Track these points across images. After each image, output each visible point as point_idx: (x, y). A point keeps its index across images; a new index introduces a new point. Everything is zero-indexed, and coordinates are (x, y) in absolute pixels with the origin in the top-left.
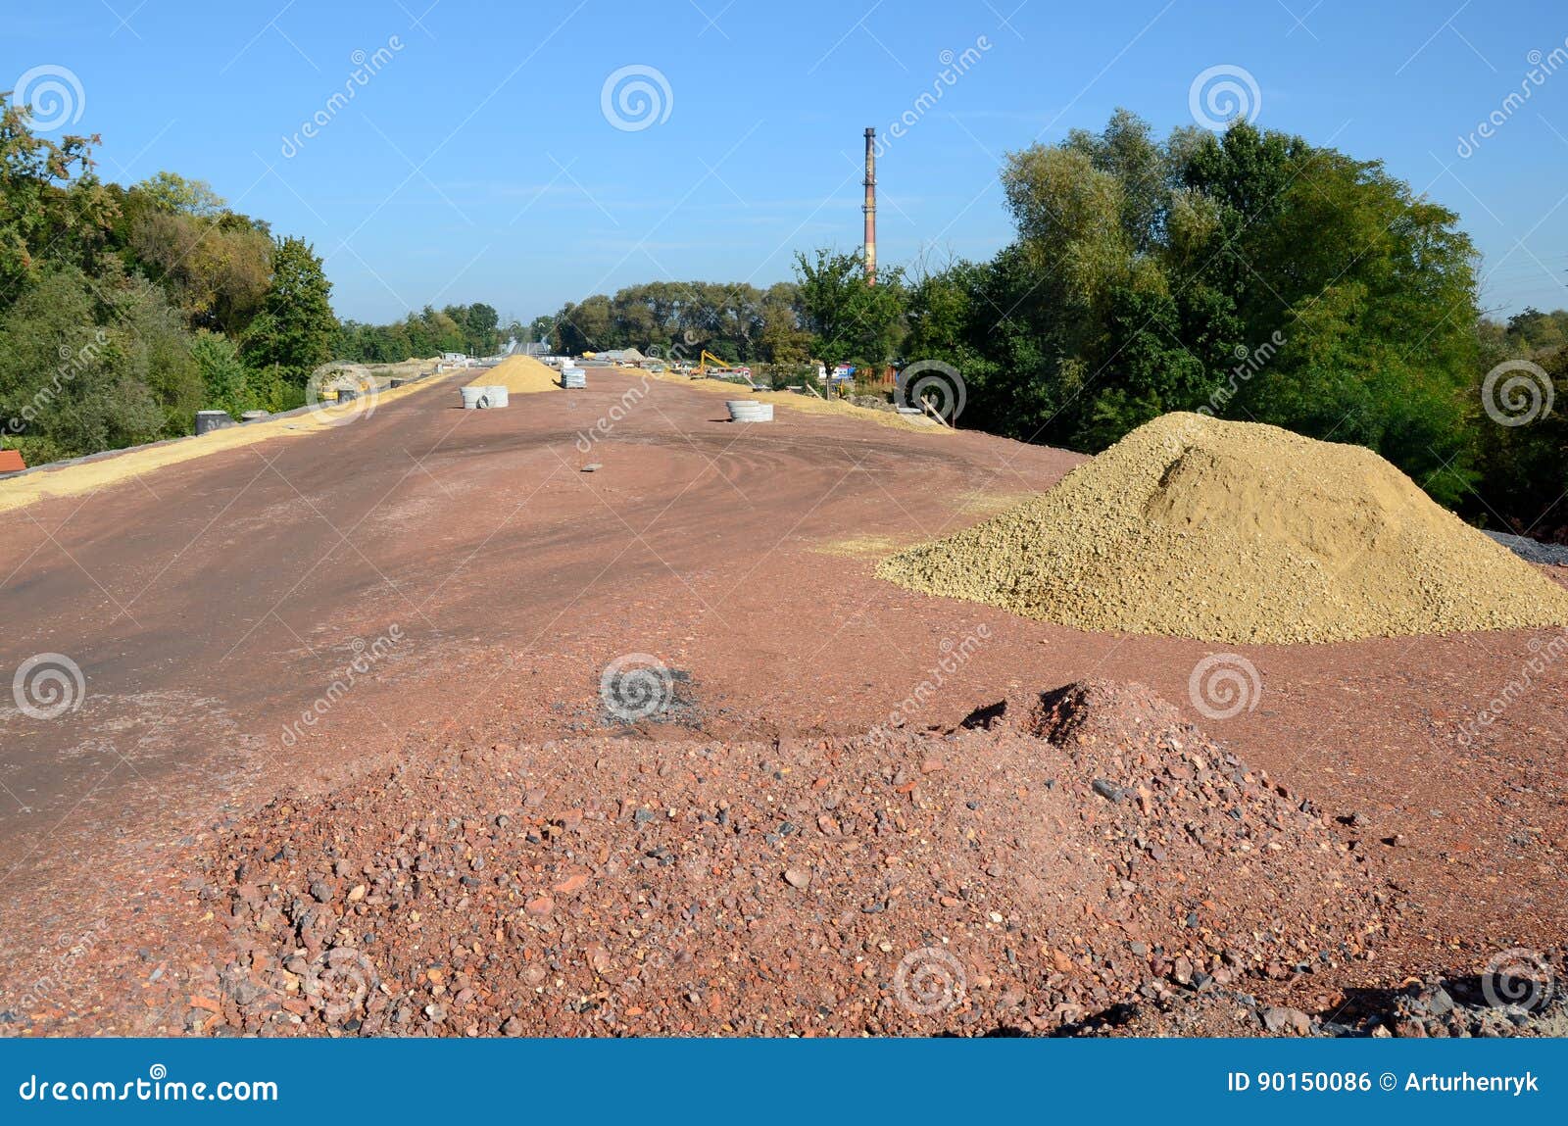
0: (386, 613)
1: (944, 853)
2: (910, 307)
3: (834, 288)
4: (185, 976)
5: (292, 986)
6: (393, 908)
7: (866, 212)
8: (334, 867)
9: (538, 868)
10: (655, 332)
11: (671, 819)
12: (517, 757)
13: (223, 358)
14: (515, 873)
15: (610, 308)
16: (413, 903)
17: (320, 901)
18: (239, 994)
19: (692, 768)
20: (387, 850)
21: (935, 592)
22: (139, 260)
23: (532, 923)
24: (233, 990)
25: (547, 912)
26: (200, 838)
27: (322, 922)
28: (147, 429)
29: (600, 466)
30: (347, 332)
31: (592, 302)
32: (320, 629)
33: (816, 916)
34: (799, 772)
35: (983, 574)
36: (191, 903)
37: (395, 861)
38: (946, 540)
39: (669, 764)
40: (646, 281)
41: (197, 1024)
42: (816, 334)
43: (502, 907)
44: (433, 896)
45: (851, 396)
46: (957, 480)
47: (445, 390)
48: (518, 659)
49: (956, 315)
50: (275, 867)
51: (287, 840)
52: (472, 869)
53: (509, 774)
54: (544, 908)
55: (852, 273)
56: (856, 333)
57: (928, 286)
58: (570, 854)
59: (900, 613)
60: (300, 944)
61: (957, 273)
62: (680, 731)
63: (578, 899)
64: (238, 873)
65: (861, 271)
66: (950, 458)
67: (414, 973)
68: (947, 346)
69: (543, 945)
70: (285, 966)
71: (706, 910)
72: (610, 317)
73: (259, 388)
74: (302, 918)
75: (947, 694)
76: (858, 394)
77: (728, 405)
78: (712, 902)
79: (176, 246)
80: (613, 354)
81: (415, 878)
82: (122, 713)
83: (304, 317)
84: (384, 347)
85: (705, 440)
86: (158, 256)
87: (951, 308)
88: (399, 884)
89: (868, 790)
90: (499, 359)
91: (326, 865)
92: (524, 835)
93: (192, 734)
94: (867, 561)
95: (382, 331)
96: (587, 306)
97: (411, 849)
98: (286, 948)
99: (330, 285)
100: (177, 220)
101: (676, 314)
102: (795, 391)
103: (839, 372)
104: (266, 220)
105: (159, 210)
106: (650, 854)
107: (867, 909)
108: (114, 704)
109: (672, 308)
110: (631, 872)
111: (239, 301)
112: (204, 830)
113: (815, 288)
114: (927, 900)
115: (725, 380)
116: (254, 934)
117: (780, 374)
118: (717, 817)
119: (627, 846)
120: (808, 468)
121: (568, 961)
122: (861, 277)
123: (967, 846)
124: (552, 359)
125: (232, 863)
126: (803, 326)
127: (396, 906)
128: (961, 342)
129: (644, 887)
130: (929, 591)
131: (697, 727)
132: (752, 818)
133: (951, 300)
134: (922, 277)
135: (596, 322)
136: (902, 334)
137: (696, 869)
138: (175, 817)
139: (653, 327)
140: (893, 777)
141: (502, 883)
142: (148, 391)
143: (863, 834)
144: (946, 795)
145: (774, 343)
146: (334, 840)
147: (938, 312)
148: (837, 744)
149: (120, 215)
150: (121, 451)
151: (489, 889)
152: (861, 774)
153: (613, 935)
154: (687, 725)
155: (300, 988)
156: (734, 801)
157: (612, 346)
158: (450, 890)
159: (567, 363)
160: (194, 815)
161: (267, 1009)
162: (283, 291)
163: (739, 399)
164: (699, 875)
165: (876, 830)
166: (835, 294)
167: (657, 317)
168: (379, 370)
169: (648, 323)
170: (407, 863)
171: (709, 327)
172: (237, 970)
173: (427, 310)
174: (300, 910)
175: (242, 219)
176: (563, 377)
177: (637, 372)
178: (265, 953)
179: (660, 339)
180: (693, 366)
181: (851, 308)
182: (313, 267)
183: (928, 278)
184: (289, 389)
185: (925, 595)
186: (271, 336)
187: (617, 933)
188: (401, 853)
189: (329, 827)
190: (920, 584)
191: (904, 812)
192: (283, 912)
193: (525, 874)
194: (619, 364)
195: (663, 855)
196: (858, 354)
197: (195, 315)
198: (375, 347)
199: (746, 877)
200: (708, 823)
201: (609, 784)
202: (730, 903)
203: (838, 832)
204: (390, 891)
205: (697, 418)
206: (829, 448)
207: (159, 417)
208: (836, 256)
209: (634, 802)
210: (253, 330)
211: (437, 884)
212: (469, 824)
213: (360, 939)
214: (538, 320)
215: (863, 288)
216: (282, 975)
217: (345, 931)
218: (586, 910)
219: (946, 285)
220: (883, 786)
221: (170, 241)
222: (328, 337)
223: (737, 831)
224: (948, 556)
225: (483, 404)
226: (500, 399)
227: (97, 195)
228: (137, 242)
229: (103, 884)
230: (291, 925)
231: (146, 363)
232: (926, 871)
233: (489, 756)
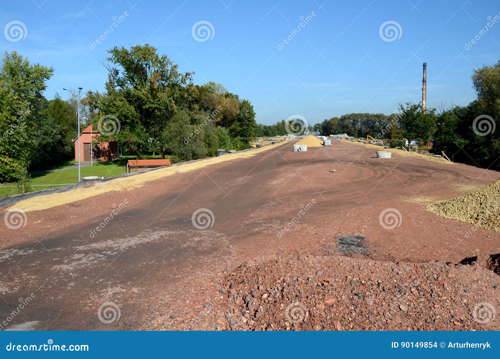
0: (271, 212)
1: (455, 306)
2: (438, 122)
3: (412, 115)
4: (216, 314)
5: (245, 321)
6: (275, 302)
7: (423, 90)
8: (258, 288)
9: (320, 295)
10: (353, 129)
11: (363, 284)
12: (315, 260)
13: (224, 134)
14: (313, 296)
15: (339, 121)
16: (281, 301)
17: (254, 297)
18: (230, 321)
19: (370, 269)
20: (274, 284)
21: (448, 217)
22: (203, 106)
23: (318, 312)
24: (229, 320)
25: (322, 309)
26: (219, 274)
27: (254, 303)
28: (203, 154)
29: (336, 170)
30: (259, 127)
31: (333, 119)
32: (252, 216)
33: (410, 321)
34: (405, 273)
35: (465, 212)
36: (217, 293)
37: (276, 288)
38: (452, 199)
39: (362, 266)
40: (350, 113)
41: (219, 328)
42: (405, 130)
43: (309, 306)
44: (287, 300)
45: (417, 150)
46: (455, 180)
47: (288, 145)
48: (311, 229)
49: (454, 124)
50: (241, 285)
51: (245, 278)
52: (300, 293)
53: (312, 265)
54: (322, 307)
55: (418, 110)
56: (419, 130)
57: (445, 114)
58: (330, 292)
59: (435, 223)
60: (247, 309)
61: (455, 110)
62: (363, 256)
63: (332, 306)
64: (230, 286)
65: (421, 110)
66: (451, 172)
67: (281, 322)
68: (451, 134)
69: (321, 319)
70: (243, 315)
71: (373, 315)
72: (339, 124)
73: (234, 143)
74: (248, 301)
75: (453, 252)
76: (419, 150)
77: (376, 152)
78: (375, 312)
79: (213, 102)
80: (339, 135)
81: (282, 294)
82: (198, 236)
83: (247, 123)
84: (270, 132)
85: (369, 163)
86: (208, 105)
87: (452, 122)
88: (278, 295)
89: (429, 282)
90: (304, 136)
91: (256, 286)
92: (316, 284)
93: (216, 244)
94: (424, 205)
95: (269, 127)
96: (331, 120)
97: (281, 285)
98: (243, 310)
99: (255, 114)
100: (213, 95)
101: (360, 123)
102: (398, 148)
103: (413, 142)
104: (238, 95)
105: (208, 92)
106: (355, 295)
107: (428, 321)
108: (195, 233)
109: (358, 121)
110: (349, 299)
111: (229, 118)
112: (220, 272)
113: (405, 115)
114: (449, 321)
115: (375, 144)
116: (234, 304)
117: (393, 143)
118: (378, 285)
119: (348, 291)
120: (403, 173)
121: (328, 325)
122: (421, 112)
123: (464, 305)
124: (320, 137)
125: (229, 283)
126: (401, 127)
127: (276, 301)
128: (456, 133)
129: (353, 305)
130: (446, 216)
131: (368, 255)
132: (389, 286)
133: (452, 119)
134: (442, 111)
135: (334, 126)
136: (435, 130)
137: (370, 301)
138: (212, 267)
139: (352, 127)
140: (438, 278)
141: (309, 298)
142: (204, 143)
143: (427, 296)
144: (456, 286)
145: (391, 133)
146: (259, 279)
147: (448, 123)
148: (418, 265)
149: (199, 93)
150: (195, 160)
151: (305, 300)
152: (426, 276)
153: (343, 319)
154: (364, 254)
155: (247, 322)
156: (383, 280)
157: (339, 133)
158: (293, 298)
159: (325, 138)
160: (217, 267)
161: (238, 327)
162: (242, 115)
163: (381, 151)
164: (371, 303)
165: (431, 295)
166: (412, 117)
167: (353, 124)
168: (268, 139)
169: (350, 126)
170: (280, 289)
171: (370, 128)
172: (230, 314)
173: (283, 121)
174: (248, 299)
175: (231, 94)
176: (324, 142)
177: (347, 141)
178: (237, 310)
179: (354, 131)
180: (364, 140)
181: (417, 122)
182: (251, 108)
183: (444, 112)
184: (242, 144)
185: (444, 218)
186: (238, 128)
187: (344, 318)
188: (278, 286)
189: (257, 275)
190: (442, 214)
191: (441, 290)
192: (243, 299)
193: (316, 296)
194: (341, 138)
195: (360, 295)
196: (419, 137)
197: (217, 122)
198: (268, 132)
199: (387, 305)
200: (375, 287)
201: (343, 271)
202: (381, 313)
203: (418, 294)
204: (275, 297)
205: (366, 156)
206: (410, 167)
207: (206, 151)
208: (413, 105)
209: (351, 277)
210: (233, 126)
211: (289, 296)
212: (300, 279)
213: (265, 310)
214: (316, 125)
215: (422, 115)
216: (242, 318)
217: (261, 307)
218: (335, 310)
219: (451, 114)
220: (434, 281)
221: (211, 101)
222: (254, 129)
223: (384, 290)
224: (453, 205)
225: (299, 150)
226: (305, 149)
227: (193, 88)
228: (202, 101)
229: (194, 284)
230: (245, 303)
231: (204, 136)
232: (448, 311)
233: (306, 259)
